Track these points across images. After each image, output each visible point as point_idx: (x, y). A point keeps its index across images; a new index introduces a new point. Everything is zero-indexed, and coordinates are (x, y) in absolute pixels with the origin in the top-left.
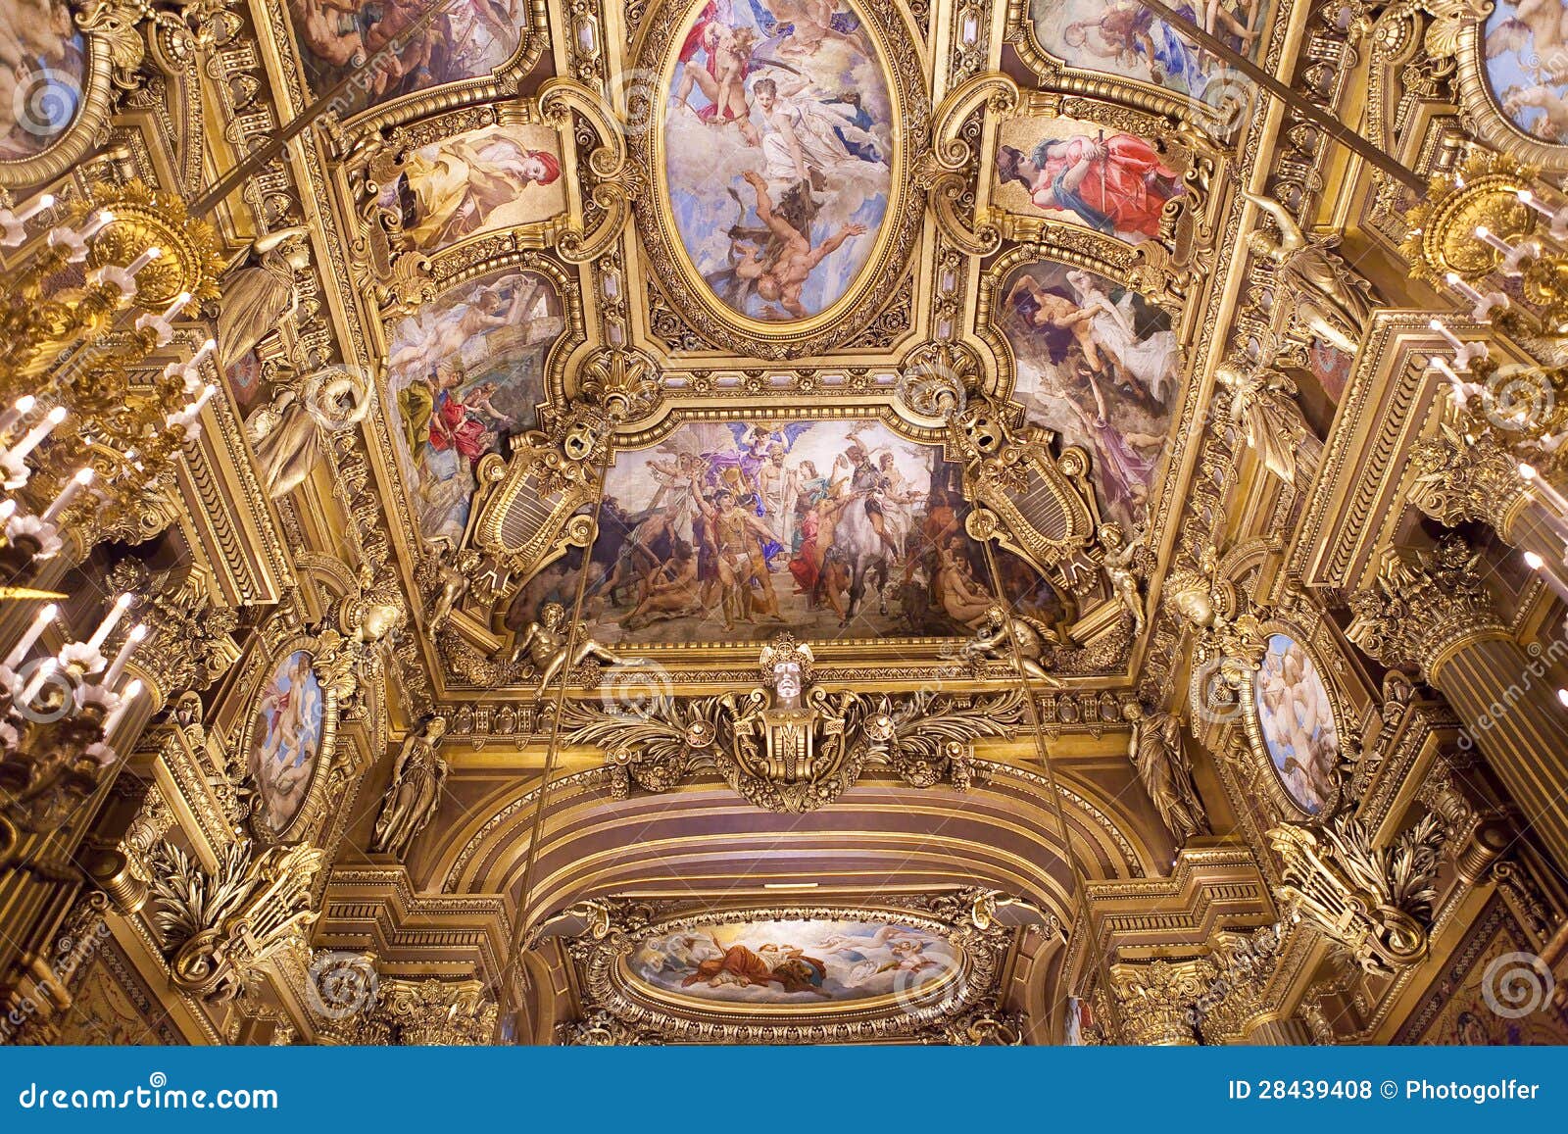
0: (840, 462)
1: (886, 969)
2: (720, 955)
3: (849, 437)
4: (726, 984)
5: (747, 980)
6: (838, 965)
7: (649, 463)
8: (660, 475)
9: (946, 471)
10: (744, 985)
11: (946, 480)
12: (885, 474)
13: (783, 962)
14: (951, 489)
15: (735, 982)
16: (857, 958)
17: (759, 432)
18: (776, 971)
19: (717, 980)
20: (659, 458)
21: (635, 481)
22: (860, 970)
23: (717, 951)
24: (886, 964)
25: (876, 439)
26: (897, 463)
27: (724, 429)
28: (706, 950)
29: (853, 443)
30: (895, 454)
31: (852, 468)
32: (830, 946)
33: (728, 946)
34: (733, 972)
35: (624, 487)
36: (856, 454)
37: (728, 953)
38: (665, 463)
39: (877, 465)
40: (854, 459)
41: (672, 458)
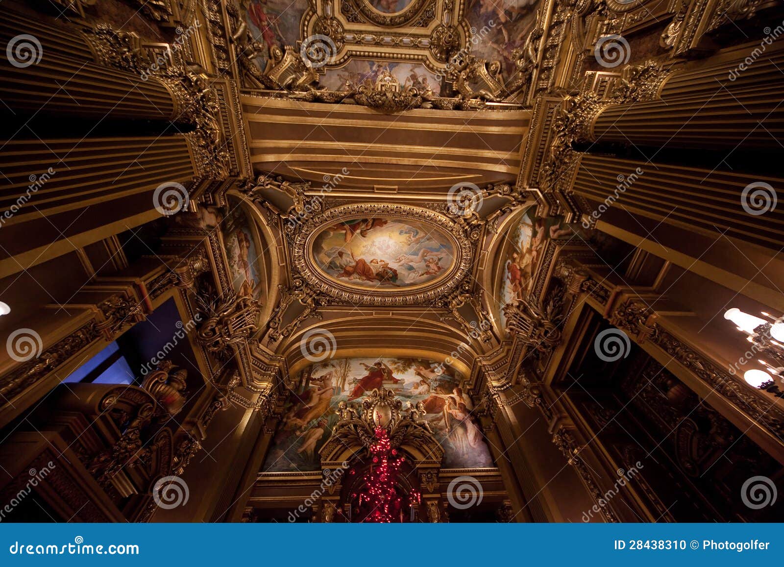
0: (408, 80)
1: (423, 275)
2: (354, 264)
3: (411, 70)
4: (355, 278)
5: (365, 278)
6: (403, 272)
7: (338, 75)
8: (342, 80)
9: (446, 85)
10: (363, 280)
11: (446, 88)
12: (424, 85)
13: (380, 270)
14: (448, 92)
15: (359, 279)
16: (411, 268)
17: (379, 66)
18: (377, 274)
19: (352, 277)
20: (342, 73)
21: (332, 81)
22: (412, 275)
23: (352, 261)
24: (423, 272)
25: (421, 72)
26: (428, 81)
27: (366, 63)
28: (348, 259)
29: (413, 73)
30: (428, 78)
31: (412, 82)
32: (400, 261)
33: (358, 258)
34: (359, 274)
35: (328, 83)
36: (414, 77)
37: (357, 263)
38: (344, 75)
39: (421, 82)
40: (413, 79)
41: (347, 74)
